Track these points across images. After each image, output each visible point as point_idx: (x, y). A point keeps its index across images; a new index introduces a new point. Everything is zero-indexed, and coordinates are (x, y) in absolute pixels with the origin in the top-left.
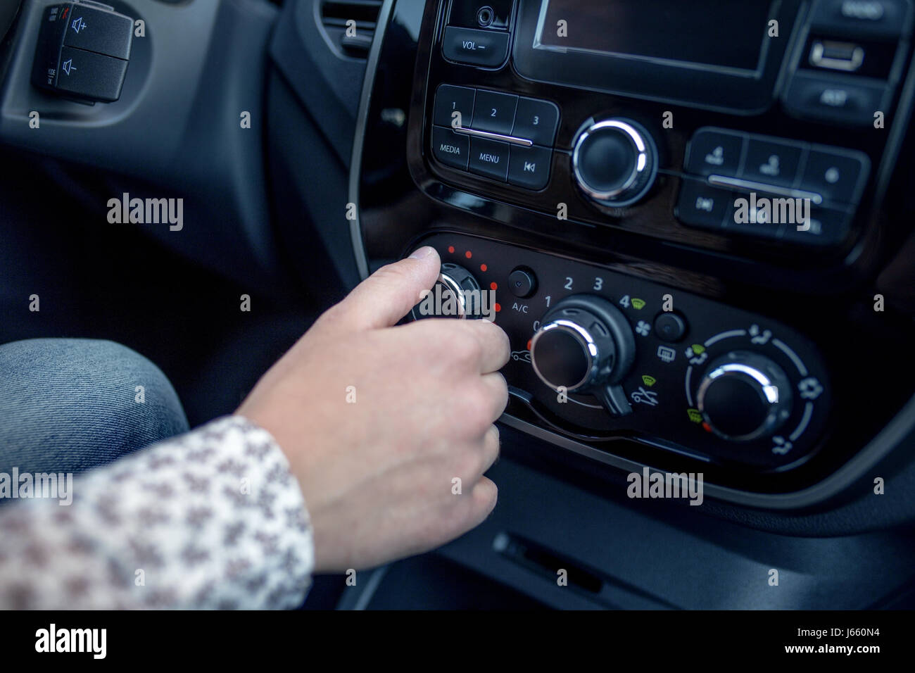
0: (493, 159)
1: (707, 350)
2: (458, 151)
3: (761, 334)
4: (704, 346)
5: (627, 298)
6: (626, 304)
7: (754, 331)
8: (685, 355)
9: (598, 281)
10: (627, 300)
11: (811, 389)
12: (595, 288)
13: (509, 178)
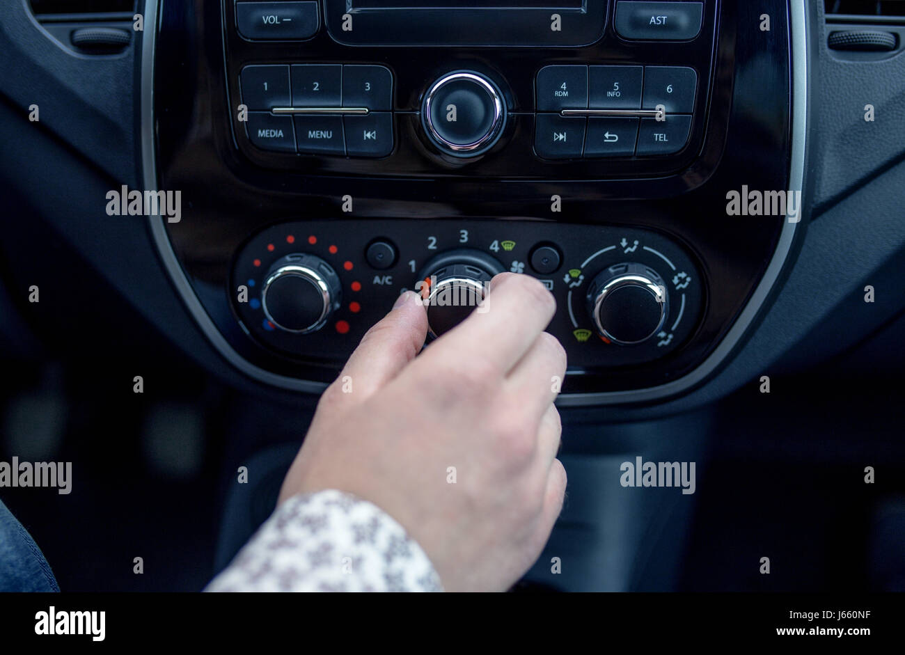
0: (325, 135)
1: (583, 272)
2: (281, 133)
3: (630, 244)
4: (580, 269)
5: (496, 243)
6: (496, 249)
7: (624, 243)
8: (564, 282)
9: (463, 234)
10: (497, 245)
11: (682, 281)
12: (462, 241)
13: (349, 150)
